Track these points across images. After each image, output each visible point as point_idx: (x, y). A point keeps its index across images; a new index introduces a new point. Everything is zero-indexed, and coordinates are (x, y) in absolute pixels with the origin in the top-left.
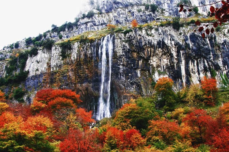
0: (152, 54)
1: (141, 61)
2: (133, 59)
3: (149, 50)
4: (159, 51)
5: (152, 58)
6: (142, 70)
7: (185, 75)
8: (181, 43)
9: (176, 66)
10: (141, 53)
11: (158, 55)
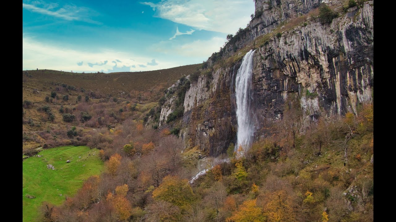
0: (297, 69)
1: (287, 80)
2: (276, 80)
3: (291, 65)
4: (304, 64)
5: (299, 75)
6: (289, 92)
7: (340, 97)
8: (332, 47)
9: (329, 83)
10: (283, 70)
11: (305, 69)
